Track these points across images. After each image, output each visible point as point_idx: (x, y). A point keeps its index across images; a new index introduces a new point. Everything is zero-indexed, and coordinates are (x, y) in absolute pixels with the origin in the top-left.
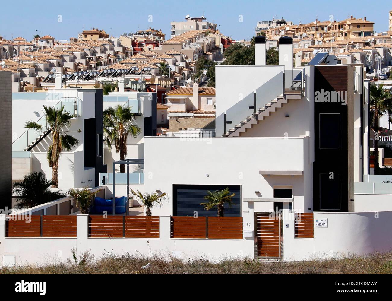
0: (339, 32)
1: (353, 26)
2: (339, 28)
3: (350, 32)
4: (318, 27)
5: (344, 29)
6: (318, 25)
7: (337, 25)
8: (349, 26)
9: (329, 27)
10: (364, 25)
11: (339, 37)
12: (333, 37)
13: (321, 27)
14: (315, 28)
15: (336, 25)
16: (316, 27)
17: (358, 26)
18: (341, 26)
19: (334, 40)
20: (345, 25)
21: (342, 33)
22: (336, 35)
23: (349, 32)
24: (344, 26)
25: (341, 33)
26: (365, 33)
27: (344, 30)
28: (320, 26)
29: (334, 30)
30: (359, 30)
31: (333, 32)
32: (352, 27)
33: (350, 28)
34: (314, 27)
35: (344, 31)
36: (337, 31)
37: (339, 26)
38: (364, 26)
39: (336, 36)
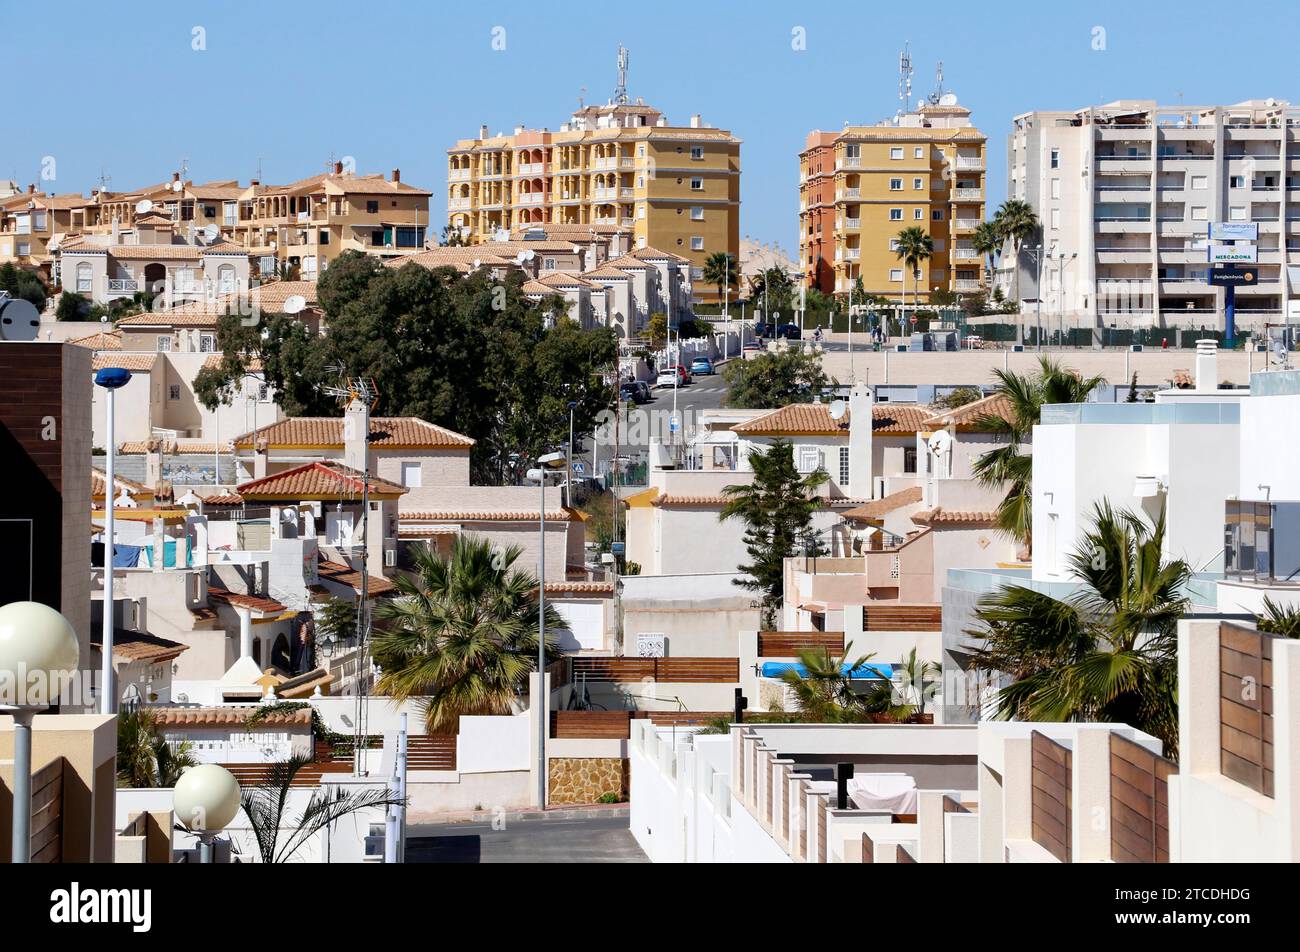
0: (295, 226)
1: (354, 204)
2: (293, 211)
3: (341, 226)
4: (191, 202)
5: (315, 213)
6: (188, 196)
7: (284, 199)
8: (334, 204)
9: (243, 204)
10: (395, 200)
11: (292, 245)
12: (267, 244)
13: (203, 205)
14: (178, 206)
15: (280, 197)
16: (184, 203)
17: (372, 203)
18: (298, 203)
19: (273, 258)
20: (318, 198)
21: (305, 231)
22: (283, 236)
23: (337, 228)
24: (313, 205)
25: (299, 232)
26: (400, 230)
27: (315, 219)
28: (200, 200)
29: (268, 216)
30: (375, 220)
31: (266, 226)
32: (346, 206)
33: (338, 211)
34: (175, 202)
35: (313, 223)
36: (285, 220)
37: (293, 200)
38: (394, 204)
39: (283, 243)
